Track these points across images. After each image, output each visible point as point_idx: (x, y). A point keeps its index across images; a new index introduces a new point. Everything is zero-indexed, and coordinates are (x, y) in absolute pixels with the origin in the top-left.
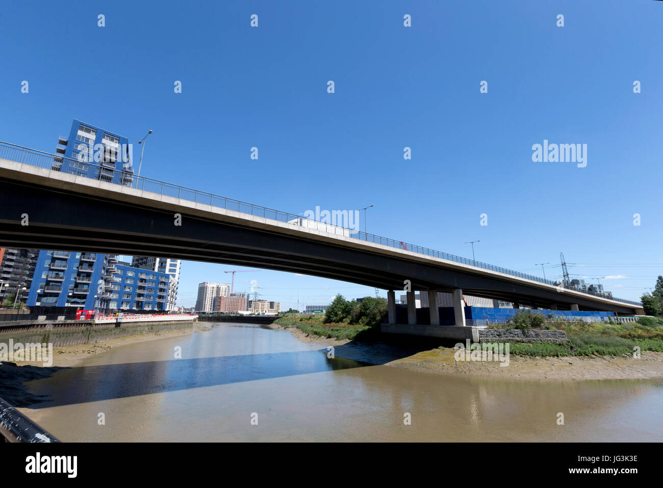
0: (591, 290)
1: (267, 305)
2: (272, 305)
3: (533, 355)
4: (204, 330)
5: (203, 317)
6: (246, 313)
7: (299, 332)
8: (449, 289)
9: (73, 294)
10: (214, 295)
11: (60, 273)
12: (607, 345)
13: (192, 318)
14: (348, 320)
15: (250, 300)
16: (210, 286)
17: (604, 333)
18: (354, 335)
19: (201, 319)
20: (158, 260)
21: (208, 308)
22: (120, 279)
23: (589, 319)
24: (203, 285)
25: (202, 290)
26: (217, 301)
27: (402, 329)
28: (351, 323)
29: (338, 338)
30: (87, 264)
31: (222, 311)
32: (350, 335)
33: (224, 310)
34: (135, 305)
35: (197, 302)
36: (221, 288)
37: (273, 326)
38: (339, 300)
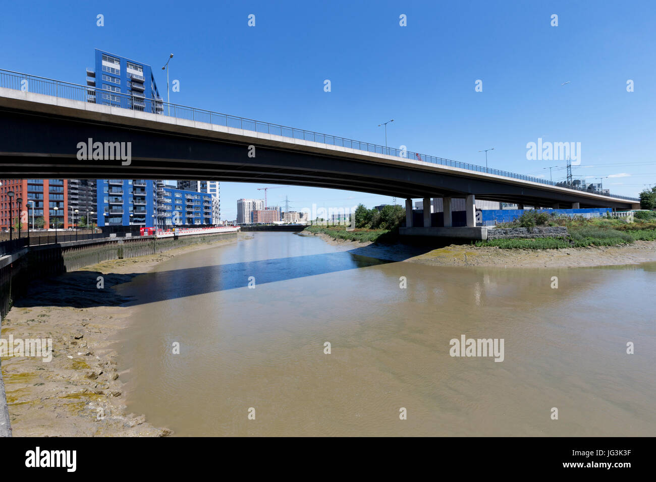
0: (591, 188)
1: (297, 216)
2: (301, 215)
3: (534, 248)
4: (247, 238)
5: (245, 228)
6: (280, 223)
7: (327, 237)
8: (463, 195)
9: (134, 215)
10: (251, 209)
11: (118, 198)
12: (603, 237)
13: (235, 229)
14: (369, 225)
15: (282, 212)
16: (246, 202)
17: (601, 226)
18: (375, 237)
19: (243, 229)
20: (199, 182)
21: (247, 221)
22: (170, 200)
23: (588, 216)
24: (240, 202)
25: (240, 205)
26: (254, 214)
27: (418, 231)
28: (372, 228)
29: (362, 241)
30: (140, 189)
31: (259, 222)
32: (373, 238)
33: (261, 221)
34: (187, 221)
35: (237, 215)
36: (257, 204)
37: (304, 232)
38: (361, 209)
